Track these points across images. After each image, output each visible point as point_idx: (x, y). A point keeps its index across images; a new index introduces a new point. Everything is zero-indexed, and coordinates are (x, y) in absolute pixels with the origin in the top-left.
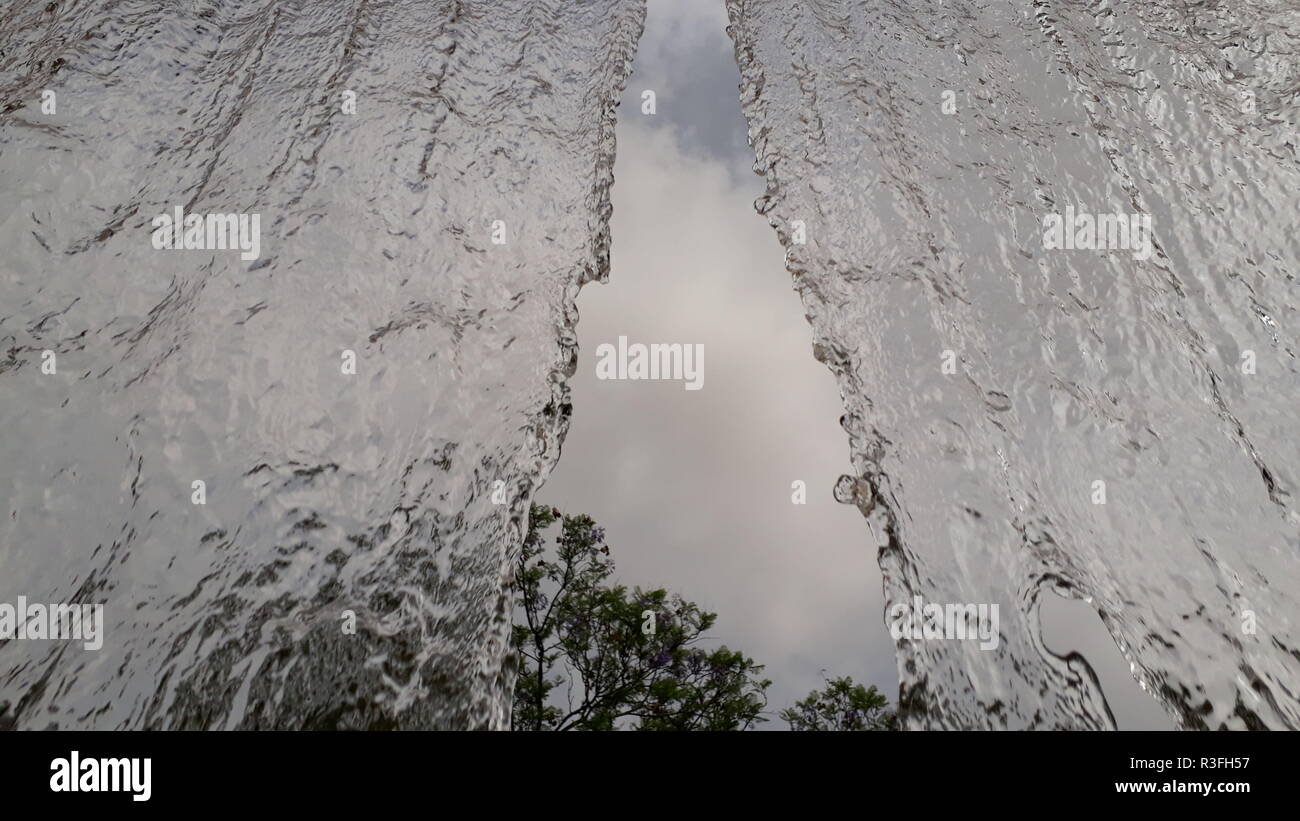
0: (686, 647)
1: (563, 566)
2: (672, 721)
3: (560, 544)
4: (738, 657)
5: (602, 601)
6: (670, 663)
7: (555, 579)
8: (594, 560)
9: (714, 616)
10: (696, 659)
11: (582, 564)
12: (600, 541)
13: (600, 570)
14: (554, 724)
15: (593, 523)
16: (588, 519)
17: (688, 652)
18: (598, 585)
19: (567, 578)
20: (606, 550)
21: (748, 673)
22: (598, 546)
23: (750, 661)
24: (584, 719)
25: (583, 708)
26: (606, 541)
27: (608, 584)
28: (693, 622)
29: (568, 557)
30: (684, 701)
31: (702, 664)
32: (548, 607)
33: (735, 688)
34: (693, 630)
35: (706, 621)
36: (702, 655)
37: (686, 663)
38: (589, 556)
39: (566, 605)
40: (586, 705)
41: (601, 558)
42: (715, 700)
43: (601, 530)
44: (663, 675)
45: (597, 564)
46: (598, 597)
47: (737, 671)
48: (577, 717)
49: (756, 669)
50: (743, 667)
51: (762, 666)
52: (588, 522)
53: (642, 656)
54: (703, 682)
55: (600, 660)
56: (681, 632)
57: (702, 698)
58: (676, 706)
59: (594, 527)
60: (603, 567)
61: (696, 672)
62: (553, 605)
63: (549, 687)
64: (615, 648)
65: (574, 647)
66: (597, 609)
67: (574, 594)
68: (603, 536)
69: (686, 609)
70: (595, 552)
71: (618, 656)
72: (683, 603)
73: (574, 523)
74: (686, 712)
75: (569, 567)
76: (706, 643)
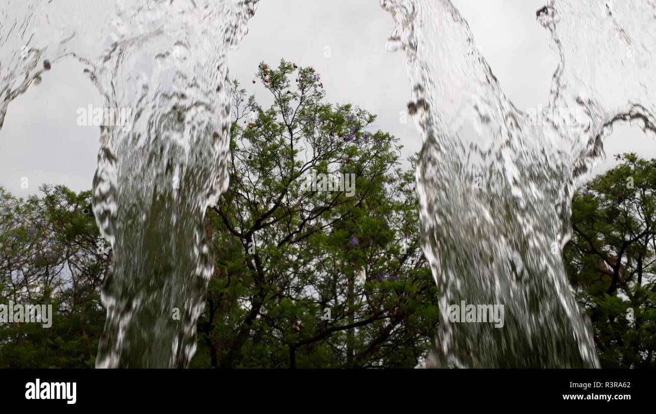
0: (362, 131)
1: (300, 93)
2: (355, 165)
3: (298, 82)
4: (387, 135)
5: (320, 110)
6: (354, 138)
7: (296, 99)
8: (315, 90)
9: (375, 116)
10: (366, 137)
11: (309, 92)
12: (318, 80)
13: (319, 95)
14: (300, 167)
15: (314, 71)
16: (312, 69)
17: (363, 133)
18: (319, 102)
19: (302, 99)
20: (321, 85)
21: (392, 142)
22: (317, 83)
23: (393, 137)
24: (314, 165)
25: (313, 160)
26: (321, 81)
27: (323, 102)
28: (365, 119)
29: (302, 88)
30: (361, 156)
31: (370, 138)
32: (294, 114)
33: (385, 149)
34: (366, 122)
35: (371, 119)
36: (370, 135)
37: (362, 138)
38: (313, 88)
39: (302, 113)
40: (315, 158)
41: (319, 89)
42: (376, 155)
43: (318, 75)
44: (351, 144)
45: (317, 92)
46: (319, 108)
47: (387, 141)
48: (311, 164)
49: (396, 141)
50: (390, 139)
51: (399, 139)
52: (311, 70)
53: (340, 136)
54: (371, 147)
55: (320, 138)
56: (359, 124)
57: (369, 154)
58: (357, 158)
59: (315, 73)
60: (320, 94)
61: (366, 142)
62: (296, 113)
63: (296, 151)
64: (327, 132)
65: (308, 133)
66: (318, 115)
67: (307, 107)
68: (319, 78)
69: (361, 113)
70: (315, 86)
71: (328, 137)
72: (360, 110)
73: (304, 72)
74: (362, 161)
75: (303, 93)
76: (371, 129)
